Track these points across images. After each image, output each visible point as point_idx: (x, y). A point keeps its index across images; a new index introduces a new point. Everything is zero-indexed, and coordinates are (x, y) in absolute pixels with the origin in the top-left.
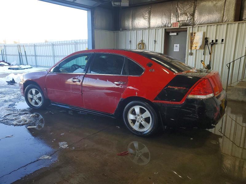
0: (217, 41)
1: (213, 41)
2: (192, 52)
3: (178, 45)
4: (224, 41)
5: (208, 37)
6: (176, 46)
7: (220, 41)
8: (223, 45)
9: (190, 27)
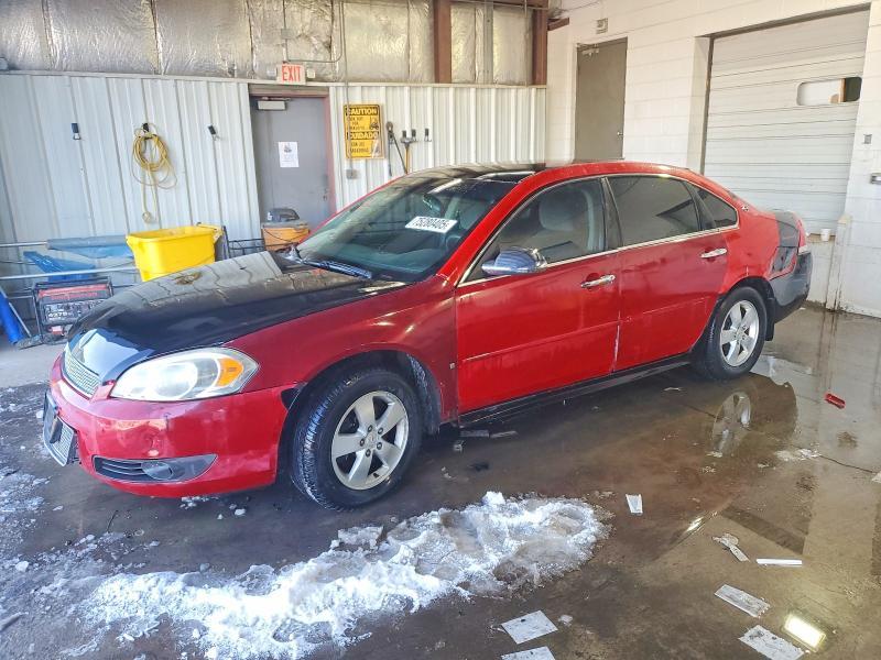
0: (414, 133)
1: (404, 134)
2: (355, 168)
3: (294, 145)
4: (430, 133)
5: (391, 120)
6: (288, 150)
7: (420, 135)
8: (430, 144)
9: (336, 87)
